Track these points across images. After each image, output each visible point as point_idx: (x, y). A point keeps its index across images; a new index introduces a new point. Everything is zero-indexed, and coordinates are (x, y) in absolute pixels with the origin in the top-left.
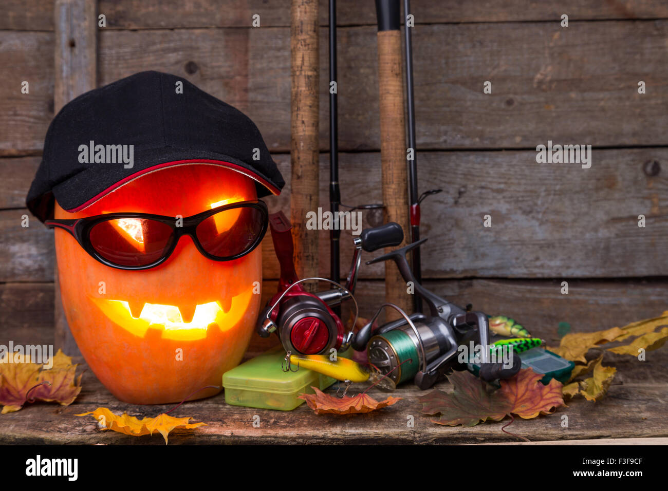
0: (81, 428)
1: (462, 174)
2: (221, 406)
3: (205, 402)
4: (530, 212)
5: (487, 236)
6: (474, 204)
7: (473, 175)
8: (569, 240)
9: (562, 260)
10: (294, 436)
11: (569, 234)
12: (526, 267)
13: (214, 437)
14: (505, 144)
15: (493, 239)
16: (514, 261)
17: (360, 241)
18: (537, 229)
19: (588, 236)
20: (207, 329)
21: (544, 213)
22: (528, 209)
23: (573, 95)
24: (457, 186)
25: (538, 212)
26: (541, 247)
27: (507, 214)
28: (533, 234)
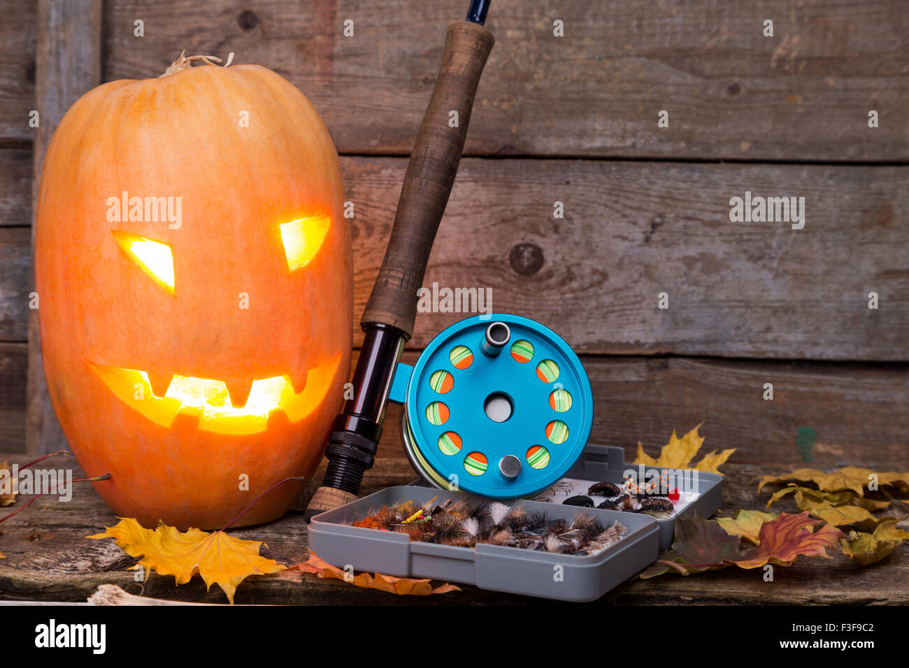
0: (69, 564)
1: (656, 197)
2: (285, 537)
3: (260, 530)
4: (761, 258)
5: (692, 293)
6: (673, 244)
7: (674, 199)
8: (818, 302)
9: (806, 332)
11: (818, 293)
12: (751, 342)
13: (275, 584)
14: (725, 153)
15: (702, 297)
16: (733, 332)
18: (770, 284)
19: (846, 296)
20: (267, 417)
21: (782, 259)
22: (757, 253)
23: (831, 81)
24: (650, 215)
25: (772, 258)
26: (775, 311)
27: (724, 260)
28: (763, 291)
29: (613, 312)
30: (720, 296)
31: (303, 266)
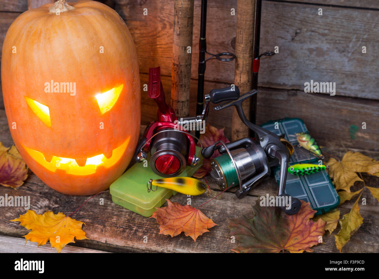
1: (299, 20)
4: (343, 51)
5: (311, 64)
6: (304, 42)
7: (307, 22)
8: (367, 73)
9: (360, 86)
10: (144, 249)
11: (367, 69)
14: (333, 2)
15: (315, 67)
17: (209, 97)
18: (346, 64)
21: (353, 53)
22: (342, 49)
24: (295, 28)
25: (349, 52)
26: (347, 76)
27: (327, 51)
28: (343, 66)
29: (274, 70)
30: (323, 67)
31: (108, 110)
